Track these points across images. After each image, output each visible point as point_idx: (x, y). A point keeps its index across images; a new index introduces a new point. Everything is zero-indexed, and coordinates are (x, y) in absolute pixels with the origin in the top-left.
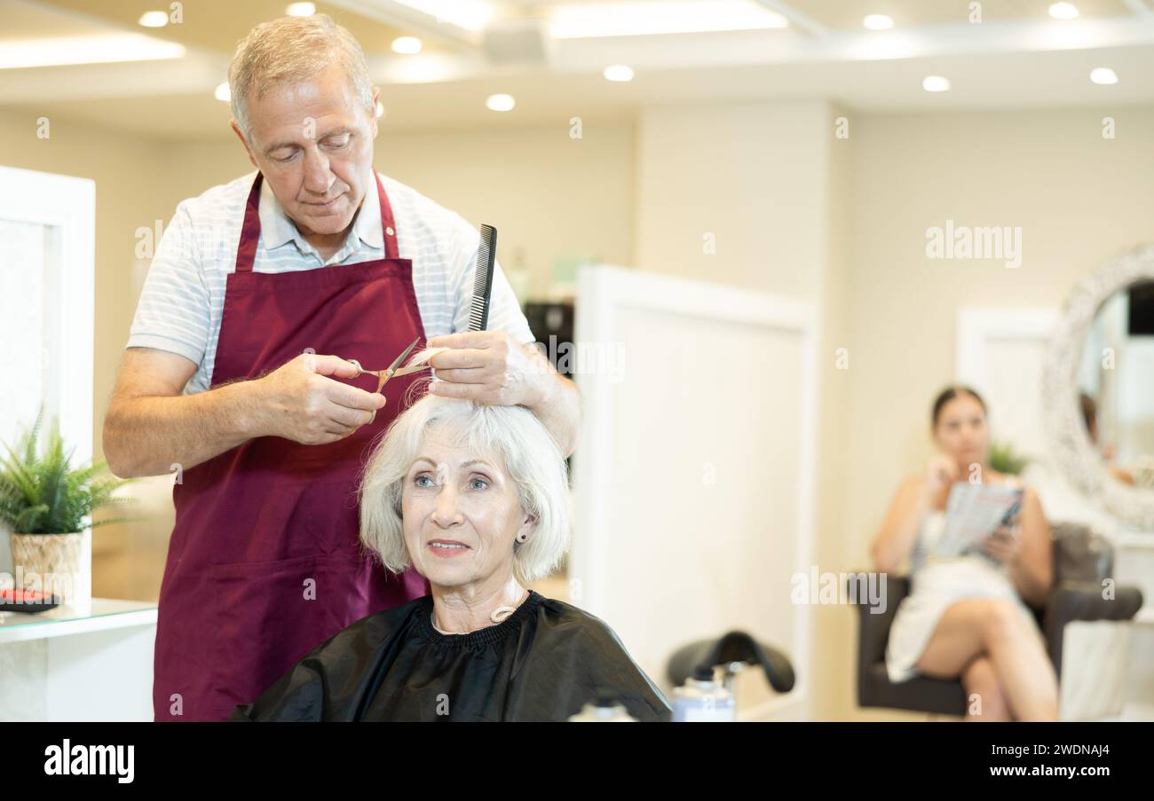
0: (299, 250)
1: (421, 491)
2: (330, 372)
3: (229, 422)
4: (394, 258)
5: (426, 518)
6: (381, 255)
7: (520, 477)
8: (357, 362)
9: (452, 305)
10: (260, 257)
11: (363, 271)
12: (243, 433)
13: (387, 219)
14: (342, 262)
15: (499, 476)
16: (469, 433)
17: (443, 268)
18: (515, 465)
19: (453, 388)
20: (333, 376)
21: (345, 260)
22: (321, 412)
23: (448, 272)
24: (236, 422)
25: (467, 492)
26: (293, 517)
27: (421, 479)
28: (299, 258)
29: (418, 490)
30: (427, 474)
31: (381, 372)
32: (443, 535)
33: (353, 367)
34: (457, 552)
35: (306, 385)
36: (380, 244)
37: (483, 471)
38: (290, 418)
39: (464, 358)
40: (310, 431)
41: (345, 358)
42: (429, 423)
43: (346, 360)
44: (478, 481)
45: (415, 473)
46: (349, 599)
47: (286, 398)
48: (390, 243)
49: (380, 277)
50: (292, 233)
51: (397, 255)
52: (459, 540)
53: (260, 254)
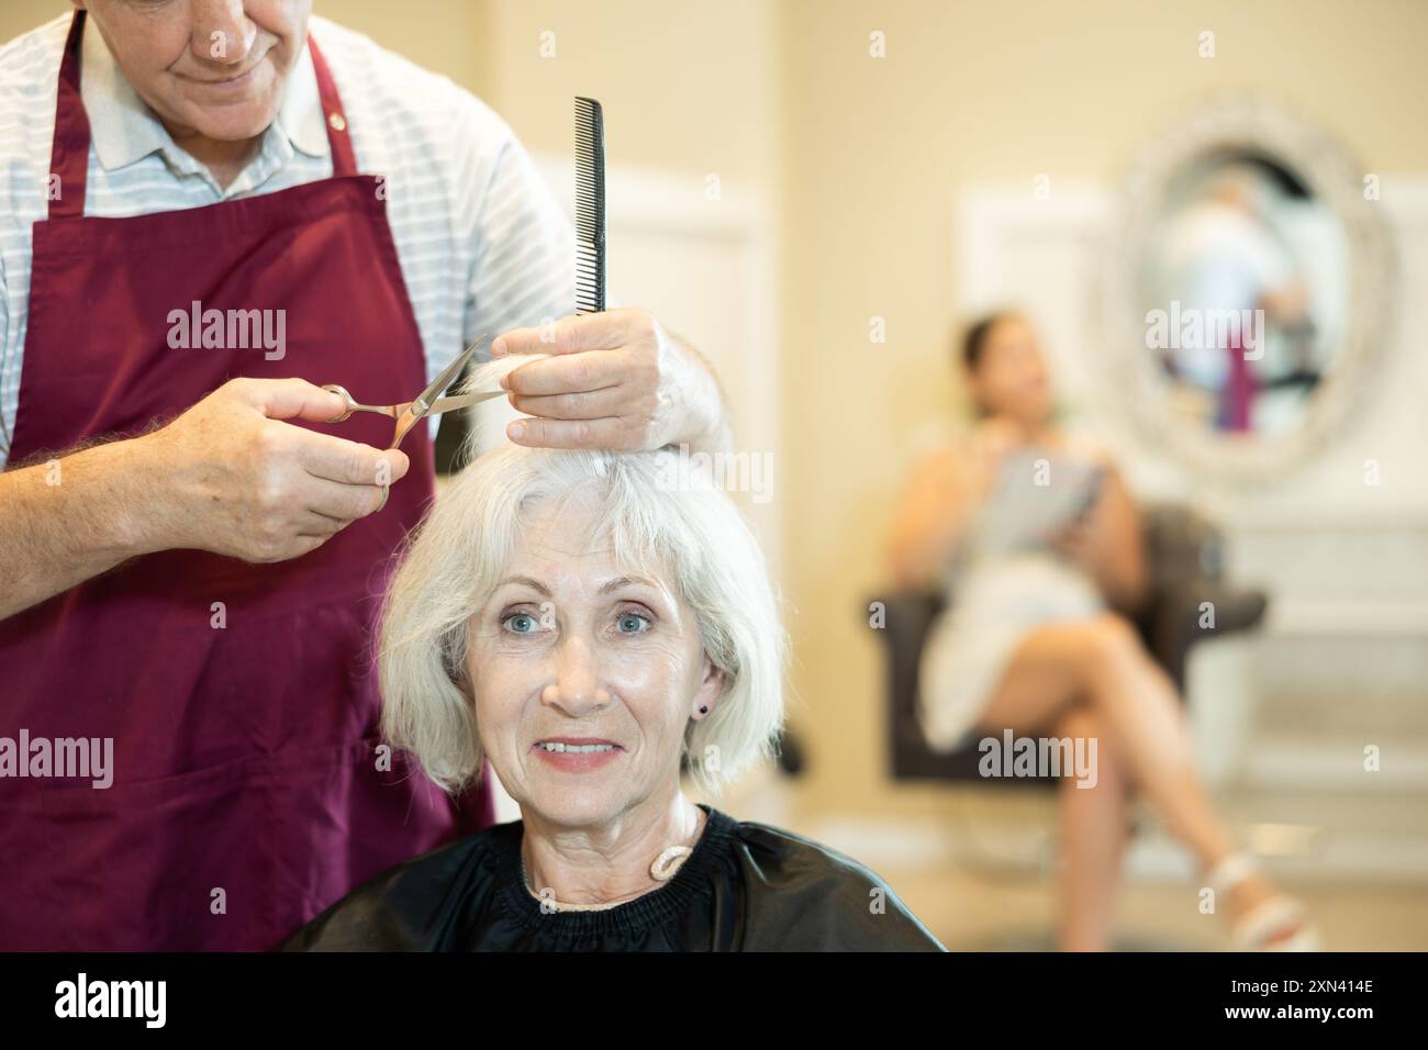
0: (170, 167)
1: (516, 643)
2: (293, 412)
3: (96, 529)
4: (349, 173)
5: (531, 696)
6: (325, 170)
7: (702, 601)
8: (341, 390)
9: (464, 255)
10: (94, 186)
11: (294, 205)
12: (124, 548)
13: (330, 101)
14: (255, 188)
15: (668, 602)
16: (611, 527)
17: (442, 186)
18: (694, 576)
19: (559, 429)
20: (298, 420)
21: (263, 184)
22: (292, 497)
23: (453, 194)
24: (110, 528)
25: (611, 640)
26: (201, 688)
27: (514, 618)
28: (171, 185)
29: (510, 641)
30: (526, 607)
31: (399, 407)
32: (569, 728)
33: (335, 400)
34: (598, 761)
35: (257, 444)
36: (321, 147)
37: (639, 598)
38: (225, 513)
39: (585, 372)
40: (268, 537)
41: (319, 380)
42: (522, 505)
43: (319, 383)
44: (633, 616)
45: (502, 606)
46: (315, 833)
47: (214, 472)
48: (340, 144)
49: (330, 212)
50: (156, 137)
51: (354, 166)
52: (602, 735)
53: (94, 179)
